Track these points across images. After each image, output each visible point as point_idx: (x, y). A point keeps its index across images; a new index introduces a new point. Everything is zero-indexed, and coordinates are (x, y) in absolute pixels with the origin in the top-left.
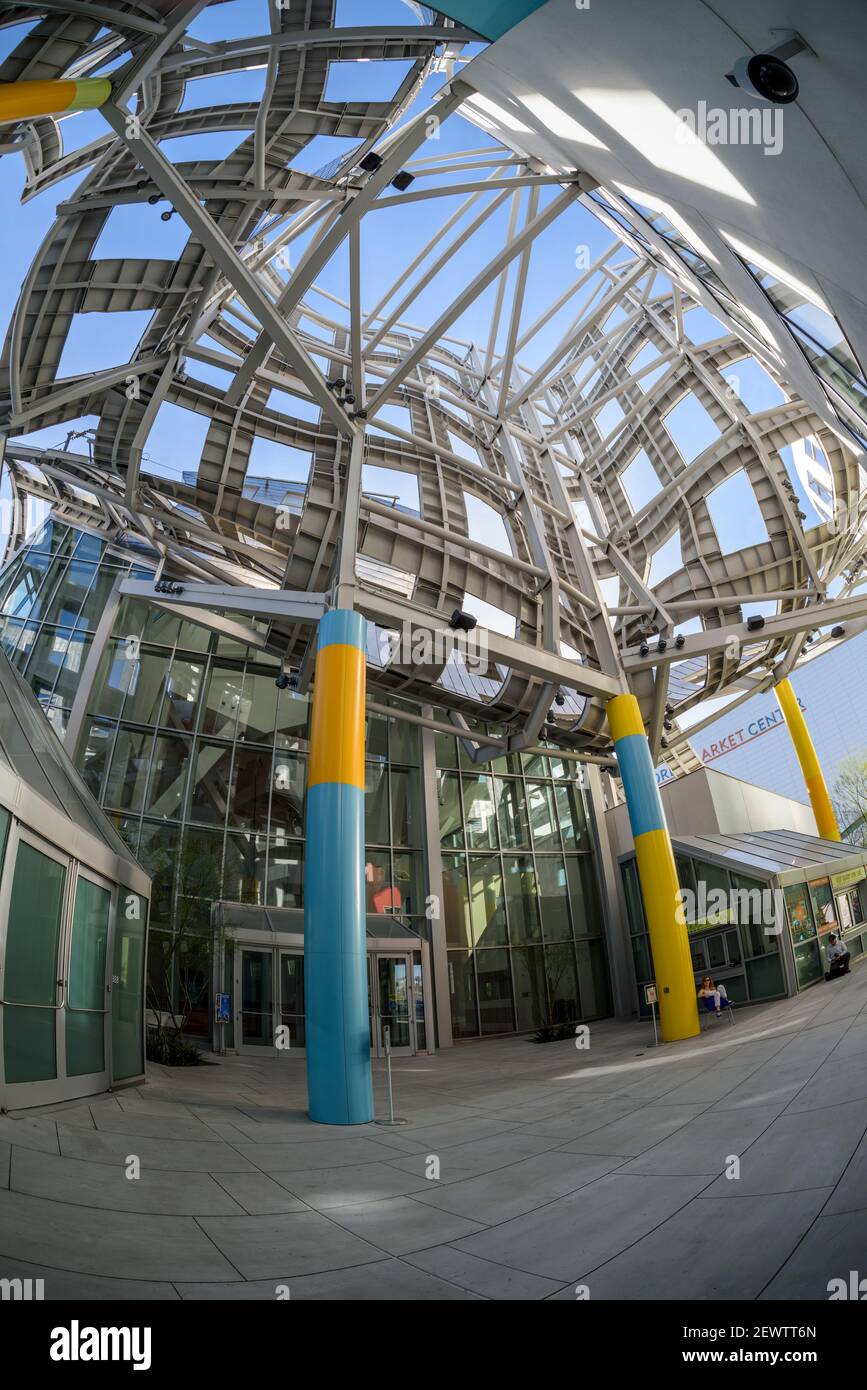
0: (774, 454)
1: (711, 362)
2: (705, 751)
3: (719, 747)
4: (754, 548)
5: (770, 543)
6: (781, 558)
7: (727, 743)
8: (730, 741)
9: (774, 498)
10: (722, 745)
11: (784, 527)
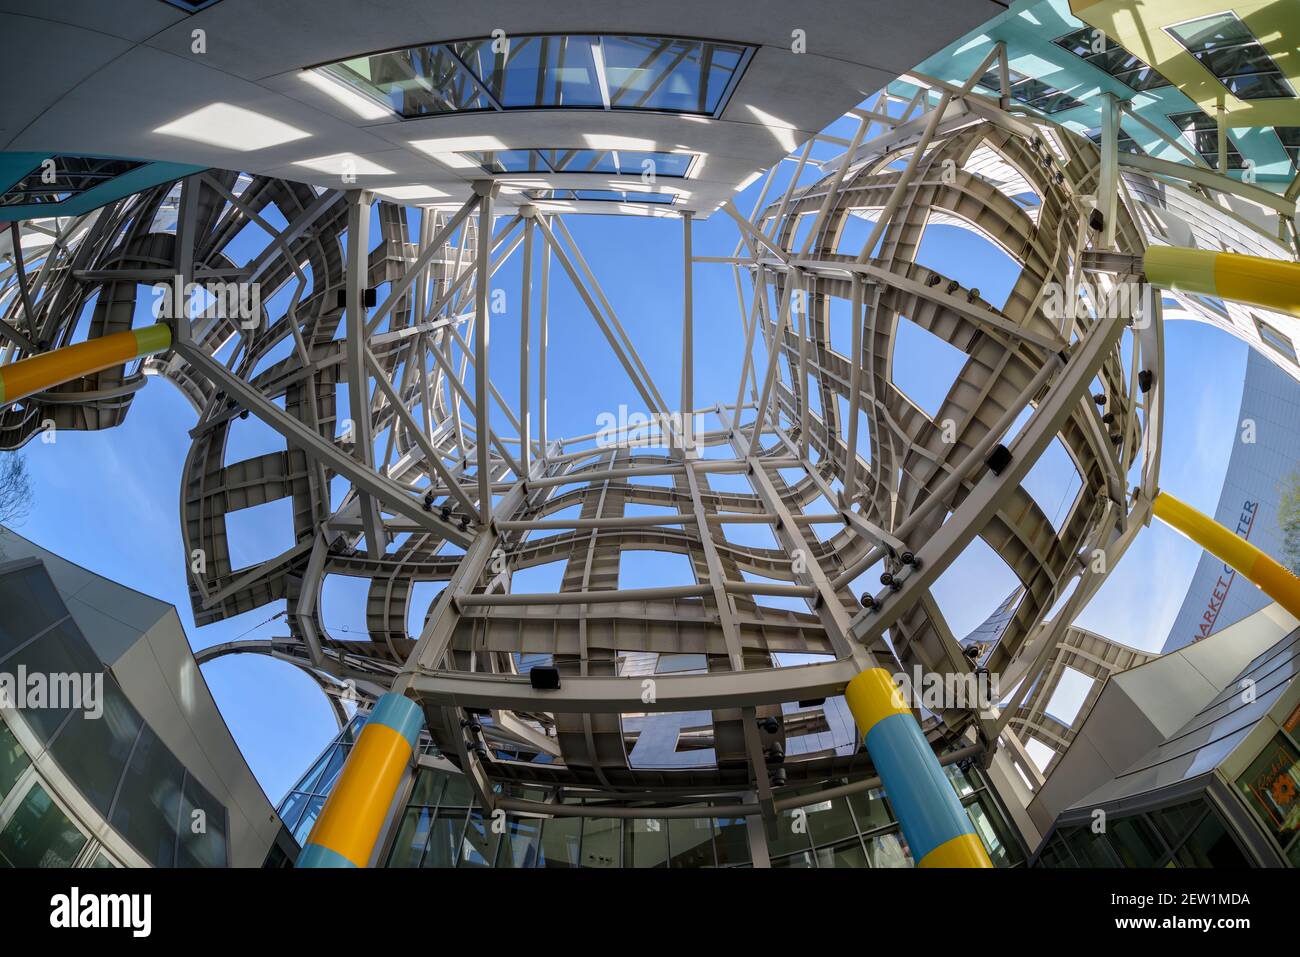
0: (913, 270)
1: (824, 253)
2: (1201, 626)
3: (1211, 611)
4: (960, 381)
5: (972, 360)
6: (996, 364)
7: (1216, 601)
8: (1217, 596)
9: (942, 310)
10: (1212, 607)
11: (974, 327)
